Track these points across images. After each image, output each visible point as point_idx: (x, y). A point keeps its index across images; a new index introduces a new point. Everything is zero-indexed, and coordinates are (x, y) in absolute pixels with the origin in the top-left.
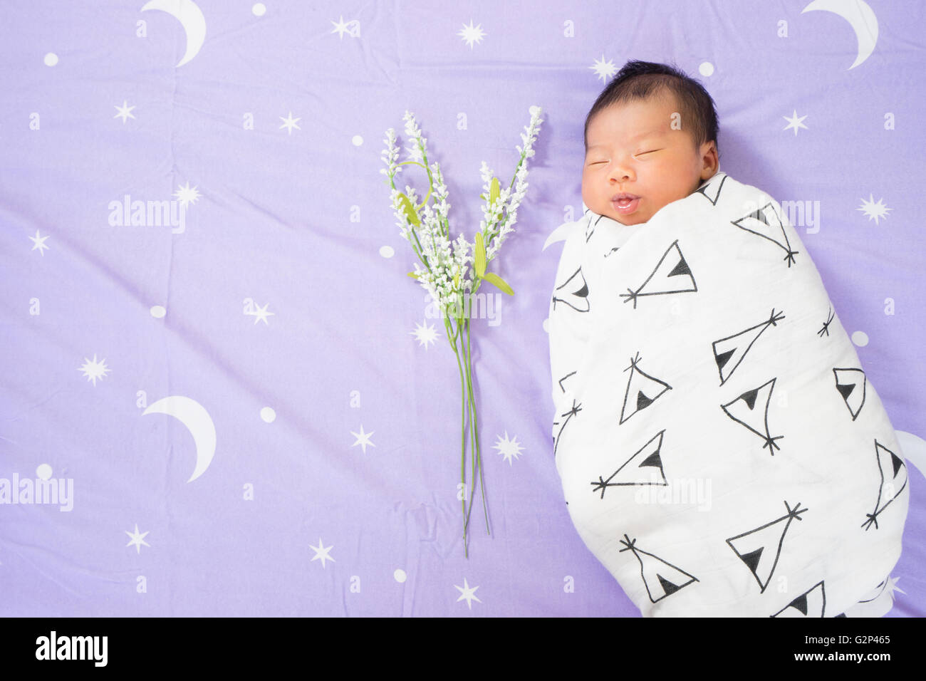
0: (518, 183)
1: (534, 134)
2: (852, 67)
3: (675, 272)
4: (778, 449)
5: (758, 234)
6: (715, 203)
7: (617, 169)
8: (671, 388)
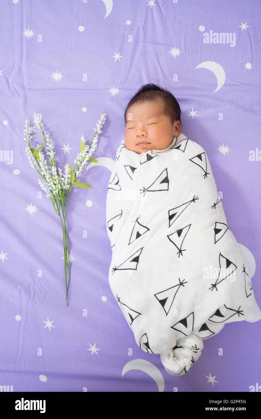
0: (92, 144)
1: (102, 124)
2: (215, 92)
3: (163, 182)
4: (182, 255)
5: (197, 164)
6: (184, 152)
7: (139, 131)
8: (150, 230)
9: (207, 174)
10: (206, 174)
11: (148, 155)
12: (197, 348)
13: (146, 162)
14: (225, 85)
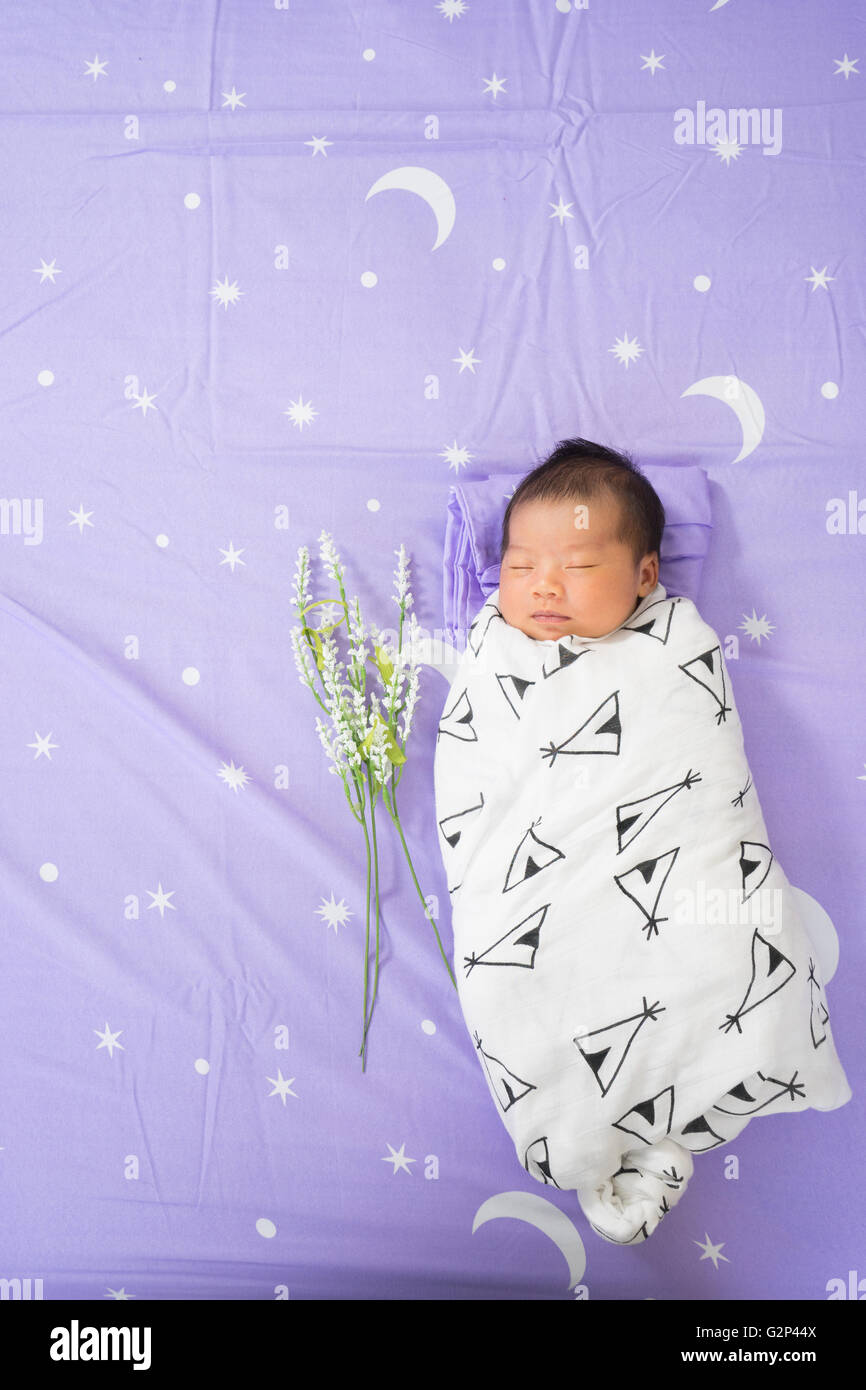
2: (736, 461)
3: (604, 729)
4: (657, 933)
5: (701, 683)
6: (665, 643)
7: (543, 583)
8: (564, 857)
9: (726, 713)
10: (724, 710)
11: (562, 650)
12: (678, 1178)
13: (558, 669)
14: (763, 444)
